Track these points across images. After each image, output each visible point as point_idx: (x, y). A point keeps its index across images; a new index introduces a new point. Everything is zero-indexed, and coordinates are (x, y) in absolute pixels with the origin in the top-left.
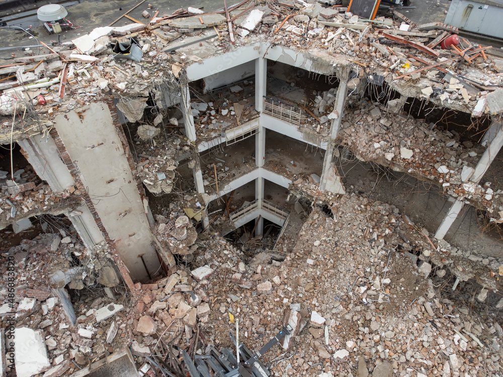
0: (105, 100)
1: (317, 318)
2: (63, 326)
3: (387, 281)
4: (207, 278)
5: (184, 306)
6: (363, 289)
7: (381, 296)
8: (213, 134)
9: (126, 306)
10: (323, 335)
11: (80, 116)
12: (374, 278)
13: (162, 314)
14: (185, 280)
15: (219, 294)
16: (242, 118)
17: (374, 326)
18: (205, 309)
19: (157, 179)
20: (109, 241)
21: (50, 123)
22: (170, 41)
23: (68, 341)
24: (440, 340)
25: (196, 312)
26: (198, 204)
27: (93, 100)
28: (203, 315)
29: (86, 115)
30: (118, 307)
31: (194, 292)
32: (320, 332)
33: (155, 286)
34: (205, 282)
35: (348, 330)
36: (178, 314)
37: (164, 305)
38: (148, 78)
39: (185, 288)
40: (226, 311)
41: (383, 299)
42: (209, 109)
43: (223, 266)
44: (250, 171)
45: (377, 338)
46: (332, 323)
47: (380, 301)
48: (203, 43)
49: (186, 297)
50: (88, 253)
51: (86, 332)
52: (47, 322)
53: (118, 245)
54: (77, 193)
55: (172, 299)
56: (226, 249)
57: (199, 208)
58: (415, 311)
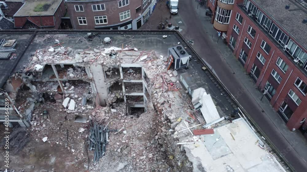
0: (101, 65)
1: (125, 132)
2: (80, 104)
3: (144, 133)
4: (114, 113)
5: (103, 114)
6: (138, 132)
7: (140, 135)
8: (128, 79)
9: (94, 108)
10: (124, 136)
11: (96, 66)
12: (142, 131)
13: (98, 113)
14: (108, 109)
15: (113, 117)
16: (137, 78)
17: (133, 140)
18: (108, 118)
19: (108, 83)
20: (97, 92)
21: (89, 66)
22: (123, 56)
23: (79, 108)
24: (144, 151)
25: (105, 117)
26: (121, 94)
27: (99, 64)
28: (107, 119)
29: (97, 66)
30: (93, 108)
31: (108, 113)
32: (123, 135)
33: (101, 107)
34: (113, 113)
35: (129, 138)
36: (101, 115)
37: (99, 112)
38: (112, 63)
39: (106, 111)
40: (112, 121)
41: (140, 136)
42: (133, 72)
43: (120, 112)
44: (140, 93)
45: (132, 142)
46: (127, 135)
47: (139, 136)
48: (130, 59)
49: (105, 113)
50: (92, 93)
51: (83, 108)
52: (78, 102)
53: (99, 94)
54: (92, 79)
55: (102, 111)
56: (124, 109)
57: (120, 95)
58: (144, 142)
